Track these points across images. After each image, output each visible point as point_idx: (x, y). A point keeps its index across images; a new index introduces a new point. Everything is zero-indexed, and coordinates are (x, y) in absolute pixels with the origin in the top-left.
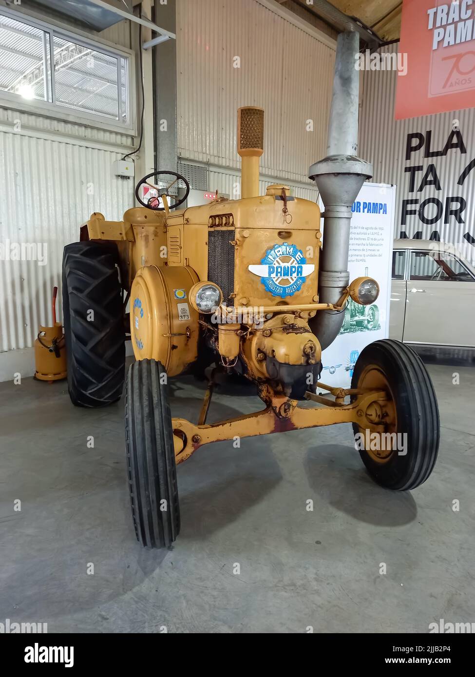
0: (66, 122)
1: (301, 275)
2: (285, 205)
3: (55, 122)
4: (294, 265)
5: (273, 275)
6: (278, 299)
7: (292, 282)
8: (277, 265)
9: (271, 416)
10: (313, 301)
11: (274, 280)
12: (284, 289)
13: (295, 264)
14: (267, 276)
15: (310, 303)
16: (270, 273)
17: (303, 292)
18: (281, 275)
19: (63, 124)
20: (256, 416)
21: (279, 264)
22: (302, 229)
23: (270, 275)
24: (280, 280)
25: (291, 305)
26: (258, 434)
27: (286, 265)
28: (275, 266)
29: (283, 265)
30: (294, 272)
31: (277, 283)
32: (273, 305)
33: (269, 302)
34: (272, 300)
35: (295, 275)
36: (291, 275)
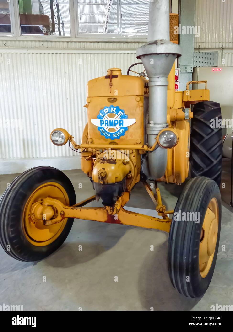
0: (128, 42)
1: (123, 125)
2: (111, 81)
3: (122, 44)
4: (117, 119)
5: (103, 126)
6: (110, 141)
7: (117, 130)
8: (106, 119)
9: (104, 212)
10: (137, 143)
11: (105, 128)
12: (112, 134)
13: (119, 119)
14: (100, 126)
15: (135, 145)
16: (101, 124)
17: (127, 137)
18: (108, 126)
19: (126, 44)
20: (96, 210)
21: (107, 118)
22: (125, 96)
23: (101, 125)
24: (108, 129)
25: (119, 144)
26: (97, 220)
27: (111, 119)
28: (104, 120)
29: (109, 119)
30: (117, 124)
31: (107, 130)
32: (107, 144)
33: (104, 142)
34: (106, 141)
35: (118, 126)
36: (115, 126)
